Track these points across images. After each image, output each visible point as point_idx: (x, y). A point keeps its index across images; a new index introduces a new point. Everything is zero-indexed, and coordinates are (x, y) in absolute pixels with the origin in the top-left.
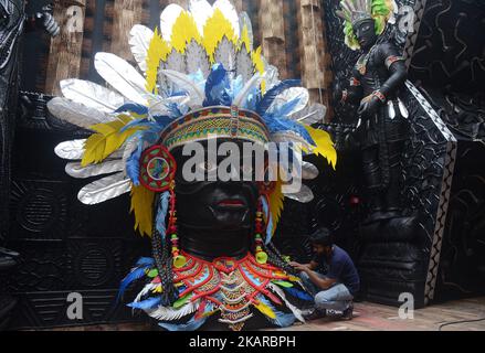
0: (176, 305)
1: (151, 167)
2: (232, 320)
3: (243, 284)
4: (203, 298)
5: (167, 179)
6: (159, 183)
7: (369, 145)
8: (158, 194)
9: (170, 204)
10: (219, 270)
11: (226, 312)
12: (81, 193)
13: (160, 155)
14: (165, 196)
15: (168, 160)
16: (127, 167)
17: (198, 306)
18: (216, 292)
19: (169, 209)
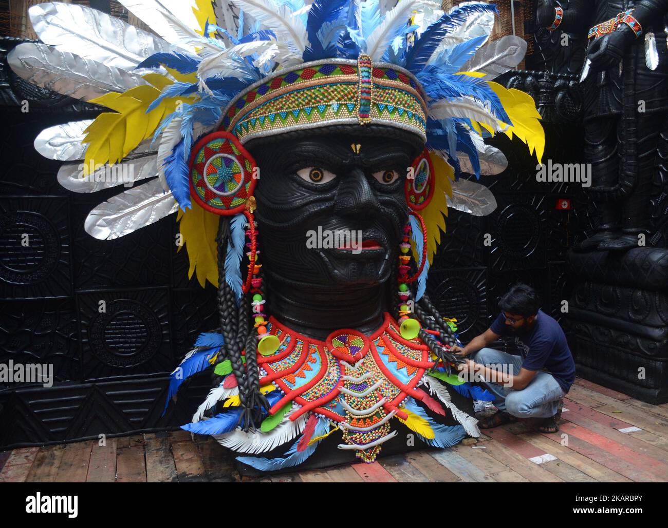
0: (266, 426)
1: (212, 171)
2: (361, 443)
3: (381, 382)
4: (312, 413)
5: (241, 193)
6: (227, 200)
7: (601, 114)
8: (226, 220)
9: (247, 239)
10: (338, 358)
11: (351, 432)
12: (89, 219)
13: (226, 149)
14: (239, 224)
15: (241, 159)
16: (168, 174)
17: (302, 427)
18: (333, 399)
19: (246, 249)
